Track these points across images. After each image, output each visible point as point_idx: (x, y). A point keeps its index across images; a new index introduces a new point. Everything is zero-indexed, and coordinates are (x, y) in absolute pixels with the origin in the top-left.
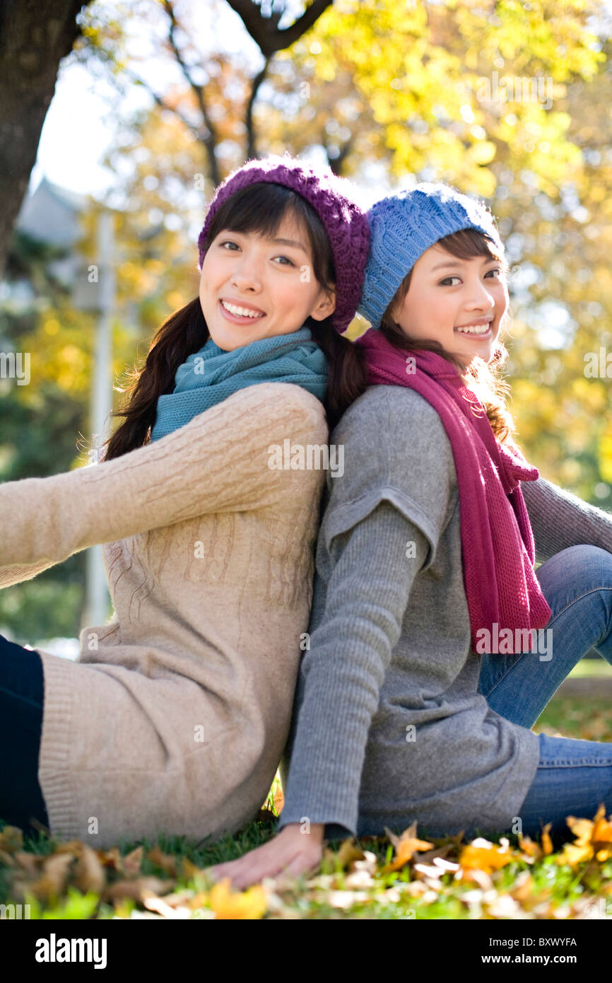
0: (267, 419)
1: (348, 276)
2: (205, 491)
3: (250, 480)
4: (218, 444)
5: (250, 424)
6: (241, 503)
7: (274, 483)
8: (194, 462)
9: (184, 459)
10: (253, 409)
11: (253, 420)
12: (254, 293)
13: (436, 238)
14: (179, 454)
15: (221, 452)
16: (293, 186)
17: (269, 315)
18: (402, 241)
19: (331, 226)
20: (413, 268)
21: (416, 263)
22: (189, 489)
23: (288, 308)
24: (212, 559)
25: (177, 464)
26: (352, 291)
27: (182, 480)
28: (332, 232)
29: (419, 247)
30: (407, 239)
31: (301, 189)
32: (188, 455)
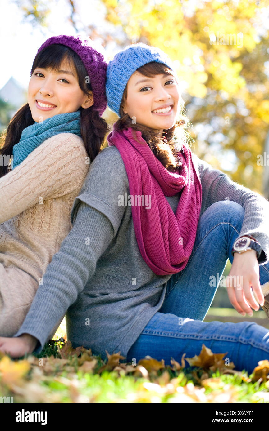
0: (63, 152)
1: (97, 88)
2: (40, 191)
3: (58, 182)
4: (43, 167)
5: (56, 155)
6: (55, 194)
7: (70, 182)
8: (33, 178)
9: (28, 178)
10: (56, 147)
11: (57, 153)
12: (49, 97)
13: (136, 69)
14: (26, 176)
15: (45, 171)
16: (68, 45)
17: (58, 106)
18: (121, 72)
19: (87, 63)
20: (127, 84)
21: (128, 82)
22: (33, 192)
23: (67, 103)
24: (44, 220)
25: (26, 181)
26: (100, 95)
27: (29, 188)
28: (87, 66)
29: (128, 74)
30: (123, 71)
31: (72, 46)
32: (31, 175)
